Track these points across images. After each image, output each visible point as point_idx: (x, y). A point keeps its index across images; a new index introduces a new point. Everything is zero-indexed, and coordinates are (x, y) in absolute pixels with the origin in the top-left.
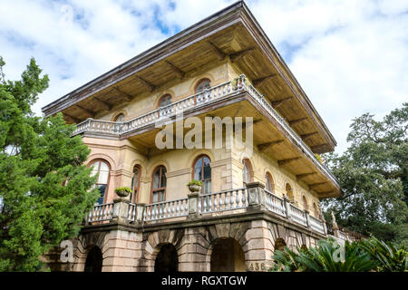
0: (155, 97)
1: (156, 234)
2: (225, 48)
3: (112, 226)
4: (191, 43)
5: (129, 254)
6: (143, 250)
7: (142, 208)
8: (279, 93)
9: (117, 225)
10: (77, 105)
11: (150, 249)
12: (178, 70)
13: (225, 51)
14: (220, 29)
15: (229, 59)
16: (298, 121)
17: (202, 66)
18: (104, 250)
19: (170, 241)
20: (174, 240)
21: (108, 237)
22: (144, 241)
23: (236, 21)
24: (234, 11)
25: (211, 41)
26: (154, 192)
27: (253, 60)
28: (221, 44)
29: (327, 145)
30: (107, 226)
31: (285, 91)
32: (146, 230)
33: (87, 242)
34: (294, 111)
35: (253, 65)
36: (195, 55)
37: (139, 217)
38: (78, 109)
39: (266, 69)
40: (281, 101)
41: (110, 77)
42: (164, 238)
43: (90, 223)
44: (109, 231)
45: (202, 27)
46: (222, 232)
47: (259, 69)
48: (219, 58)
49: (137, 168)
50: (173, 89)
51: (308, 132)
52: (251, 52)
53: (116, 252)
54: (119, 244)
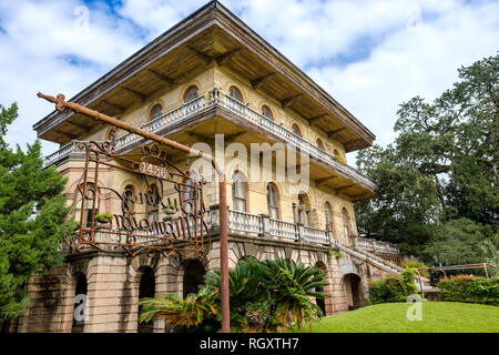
0: (146, 108)
1: (137, 258)
2: (208, 51)
3: (94, 252)
4: (170, 49)
5: (114, 278)
6: (127, 273)
8: (286, 92)
9: (98, 251)
10: (68, 121)
11: (133, 272)
12: (164, 77)
13: (210, 54)
14: (196, 33)
15: (215, 63)
16: (318, 118)
17: (189, 72)
18: (88, 276)
19: (149, 264)
20: (152, 263)
21: (91, 263)
22: (128, 265)
23: (210, 24)
24: (208, 12)
25: (191, 46)
26: (149, 213)
27: (244, 60)
28: (202, 48)
30: (90, 253)
31: (292, 89)
32: (127, 253)
33: (75, 268)
34: (312, 109)
35: (245, 65)
36: (178, 61)
37: (123, 242)
38: (70, 125)
39: (262, 68)
40: (290, 99)
41: (96, 89)
42: (144, 261)
44: (91, 258)
45: (180, 31)
46: (190, 254)
47: (254, 68)
48: (204, 63)
50: (163, 98)
51: (335, 129)
52: (237, 53)
53: (99, 277)
54: (100, 269)
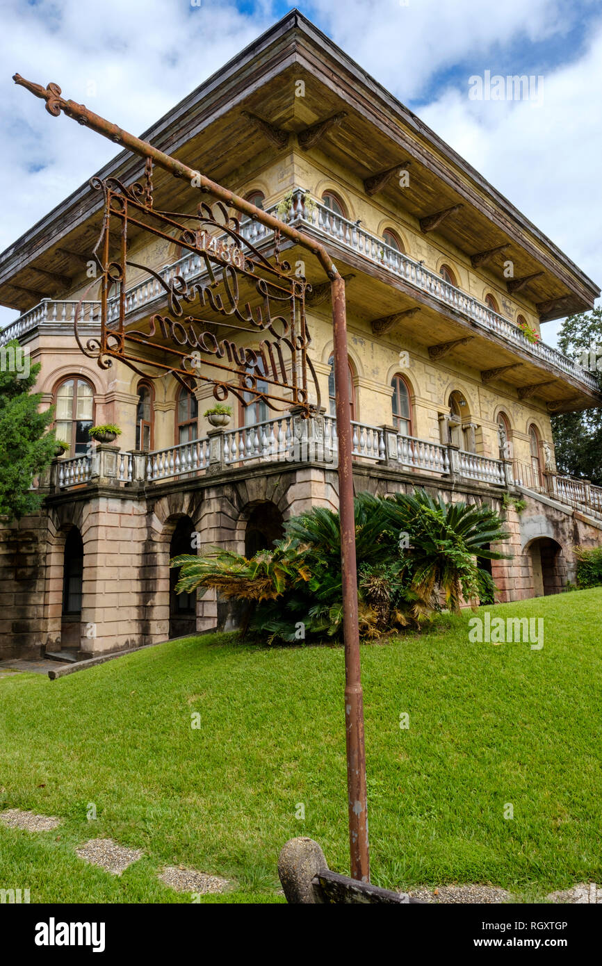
1: (165, 502)
2: (283, 120)
3: (90, 492)
4: (211, 119)
5: (127, 534)
6: (149, 527)
7: (143, 459)
8: (430, 199)
9: (96, 489)
10: (32, 267)
11: (158, 525)
13: (286, 125)
14: (261, 82)
15: (296, 145)
16: (490, 252)
17: (247, 164)
18: (83, 530)
19: (185, 511)
20: (190, 509)
21: (87, 509)
22: (150, 513)
23: (287, 63)
24: (283, 39)
25: (250, 110)
26: (181, 428)
27: (350, 138)
28: (270, 114)
29: (573, 296)
30: (84, 492)
31: (441, 194)
32: (149, 494)
33: (60, 519)
34: (477, 234)
35: (352, 146)
36: (226, 142)
37: (140, 474)
38: (35, 274)
39: (384, 154)
40: (438, 215)
41: (77, 204)
42: (176, 506)
43: (63, 489)
44: (87, 501)
45: (228, 81)
46: (256, 491)
47: (370, 154)
48: (274, 144)
49: (145, 388)
51: (521, 274)
52: (338, 122)
53: (101, 533)
54: (104, 519)
